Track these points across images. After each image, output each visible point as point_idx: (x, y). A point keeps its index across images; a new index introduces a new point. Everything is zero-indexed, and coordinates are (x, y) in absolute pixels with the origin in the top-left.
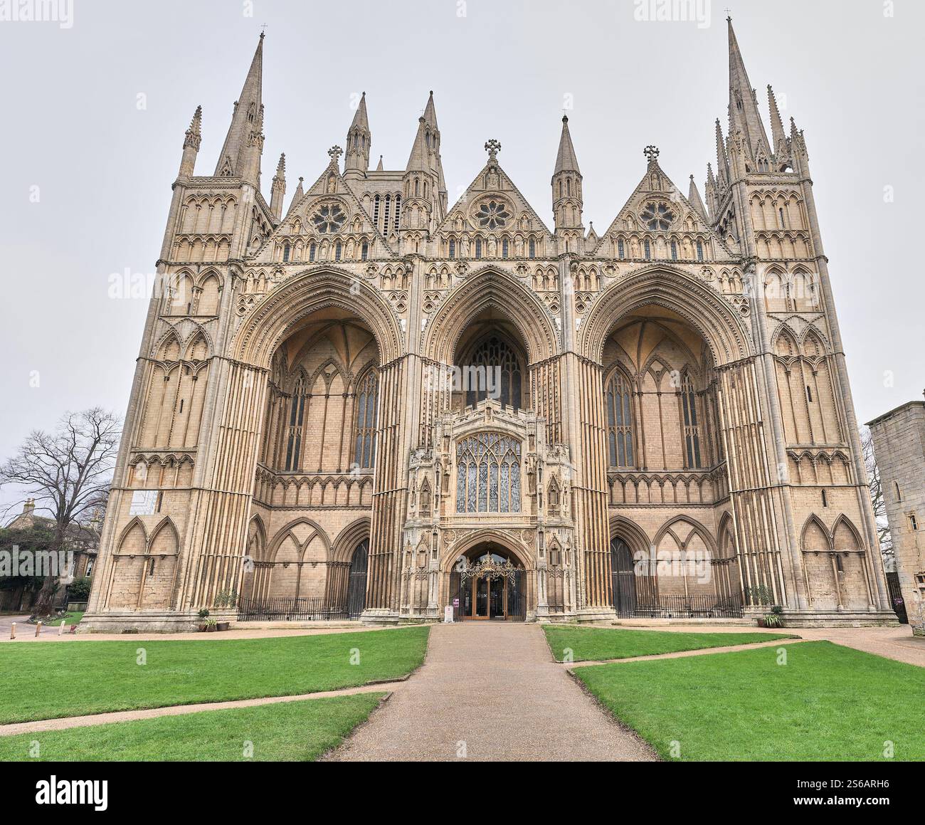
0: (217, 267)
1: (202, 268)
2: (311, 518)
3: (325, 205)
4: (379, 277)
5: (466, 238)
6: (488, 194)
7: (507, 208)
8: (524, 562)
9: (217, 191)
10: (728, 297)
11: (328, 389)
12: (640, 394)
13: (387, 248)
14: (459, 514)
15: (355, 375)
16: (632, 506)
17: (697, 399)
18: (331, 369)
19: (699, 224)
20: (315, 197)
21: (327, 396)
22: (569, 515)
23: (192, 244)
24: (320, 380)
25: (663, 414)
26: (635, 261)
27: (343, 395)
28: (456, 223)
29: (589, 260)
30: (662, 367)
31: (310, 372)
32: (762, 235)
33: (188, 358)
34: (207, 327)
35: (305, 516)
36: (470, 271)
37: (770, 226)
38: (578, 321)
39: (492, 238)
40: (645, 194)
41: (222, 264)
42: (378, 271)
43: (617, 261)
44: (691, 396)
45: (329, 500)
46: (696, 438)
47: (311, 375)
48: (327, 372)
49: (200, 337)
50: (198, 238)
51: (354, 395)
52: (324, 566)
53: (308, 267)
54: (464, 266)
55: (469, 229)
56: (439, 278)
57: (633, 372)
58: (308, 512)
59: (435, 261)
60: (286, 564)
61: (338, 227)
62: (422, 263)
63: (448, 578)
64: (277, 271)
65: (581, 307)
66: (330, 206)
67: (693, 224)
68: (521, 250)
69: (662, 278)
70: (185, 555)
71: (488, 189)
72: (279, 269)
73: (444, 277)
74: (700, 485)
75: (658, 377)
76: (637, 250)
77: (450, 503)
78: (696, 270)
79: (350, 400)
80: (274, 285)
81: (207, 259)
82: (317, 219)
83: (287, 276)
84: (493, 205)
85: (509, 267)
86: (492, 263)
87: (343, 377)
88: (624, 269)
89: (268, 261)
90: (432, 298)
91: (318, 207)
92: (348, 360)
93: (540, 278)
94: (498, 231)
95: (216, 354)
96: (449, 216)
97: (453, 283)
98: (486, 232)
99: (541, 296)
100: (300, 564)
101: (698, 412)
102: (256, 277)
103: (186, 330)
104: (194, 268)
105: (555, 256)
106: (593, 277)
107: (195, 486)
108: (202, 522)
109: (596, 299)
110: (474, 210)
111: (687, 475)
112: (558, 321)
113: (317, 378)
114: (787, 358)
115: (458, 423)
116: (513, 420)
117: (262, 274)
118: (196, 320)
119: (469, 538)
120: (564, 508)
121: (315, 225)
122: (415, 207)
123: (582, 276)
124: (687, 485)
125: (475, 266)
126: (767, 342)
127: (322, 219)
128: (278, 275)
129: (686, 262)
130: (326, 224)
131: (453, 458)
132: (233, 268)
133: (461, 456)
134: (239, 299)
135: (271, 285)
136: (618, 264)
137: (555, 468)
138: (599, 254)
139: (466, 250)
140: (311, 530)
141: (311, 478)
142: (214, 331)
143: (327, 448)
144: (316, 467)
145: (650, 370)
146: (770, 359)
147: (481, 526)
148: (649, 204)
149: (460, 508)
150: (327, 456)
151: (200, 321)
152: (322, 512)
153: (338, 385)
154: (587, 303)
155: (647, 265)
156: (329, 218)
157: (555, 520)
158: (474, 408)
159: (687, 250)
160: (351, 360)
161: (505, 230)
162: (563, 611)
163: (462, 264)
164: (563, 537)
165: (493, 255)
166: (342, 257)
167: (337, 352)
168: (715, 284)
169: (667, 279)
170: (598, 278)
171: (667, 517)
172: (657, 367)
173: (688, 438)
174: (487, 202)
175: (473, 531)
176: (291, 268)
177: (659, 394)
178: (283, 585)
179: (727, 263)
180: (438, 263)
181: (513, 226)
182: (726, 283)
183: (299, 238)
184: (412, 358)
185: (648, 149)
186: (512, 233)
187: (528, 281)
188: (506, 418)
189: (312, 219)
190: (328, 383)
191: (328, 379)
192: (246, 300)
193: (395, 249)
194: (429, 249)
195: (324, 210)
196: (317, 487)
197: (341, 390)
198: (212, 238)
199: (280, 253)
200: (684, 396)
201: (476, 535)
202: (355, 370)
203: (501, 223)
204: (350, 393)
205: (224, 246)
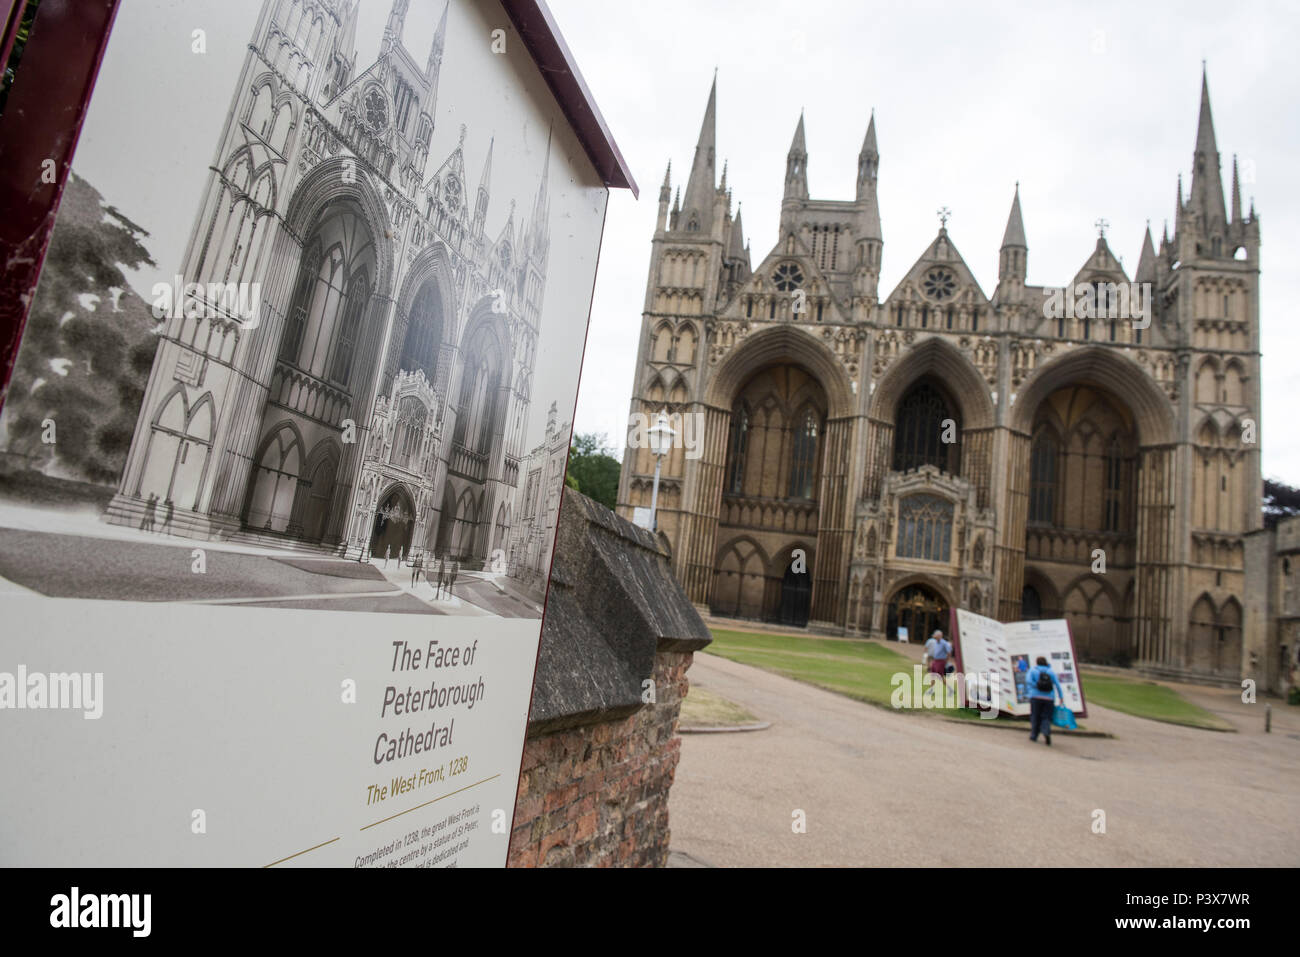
0: (694, 321)
1: (680, 320)
2: (753, 537)
3: (785, 265)
4: (834, 340)
5: (914, 307)
6: (937, 264)
7: (953, 279)
8: (949, 601)
9: (690, 247)
10: (1160, 384)
11: (767, 422)
12: (1066, 454)
13: (842, 312)
14: (899, 559)
15: (793, 411)
16: (1045, 560)
17: (1123, 464)
18: (770, 403)
20: (778, 257)
21: (767, 429)
22: (990, 569)
23: (669, 296)
24: (760, 412)
25: (1086, 476)
26: (1074, 342)
27: (781, 429)
28: (907, 292)
29: (1029, 338)
30: (1091, 429)
31: (752, 405)
32: (1202, 324)
33: (671, 401)
34: (686, 375)
35: (747, 534)
36: (916, 342)
37: (1213, 315)
38: (1013, 397)
39: (938, 309)
41: (697, 318)
42: (833, 335)
43: (1055, 341)
44: (1118, 460)
45: (767, 521)
47: (752, 407)
48: (767, 405)
49: (680, 383)
50: (675, 291)
51: (791, 430)
52: (762, 579)
53: (770, 326)
54: (911, 336)
55: (917, 299)
56: (887, 346)
57: (1061, 431)
58: (749, 531)
59: (885, 329)
60: (730, 573)
61: (796, 287)
62: (873, 331)
63: (886, 607)
64: (743, 327)
65: (1016, 383)
66: (789, 266)
68: (965, 323)
71: (937, 260)
72: (745, 325)
73: (892, 344)
75: (1086, 439)
76: (1077, 330)
77: (892, 549)
78: (1130, 354)
79: (788, 434)
80: (740, 340)
81: (684, 311)
82: (777, 278)
83: (751, 333)
84: (940, 274)
85: (953, 340)
86: (937, 335)
87: (781, 411)
88: (1063, 349)
89: (735, 316)
90: (880, 364)
91: (779, 266)
92: (787, 396)
93: (981, 353)
94: (944, 302)
95: (696, 400)
97: (899, 351)
98: (933, 303)
99: (981, 370)
100: (742, 575)
101: (1122, 476)
102: (725, 330)
103: (669, 376)
104: (673, 319)
105: (997, 332)
106: (1031, 355)
107: (683, 509)
108: (688, 537)
109: (1031, 376)
110: (923, 279)
112: (995, 395)
113: (758, 410)
114: (1207, 448)
115: (902, 483)
116: (949, 485)
117: (730, 328)
118: (677, 367)
119: (906, 579)
120: (987, 563)
121: (776, 284)
122: (868, 275)
123: (1020, 353)
125: (921, 337)
126: (1190, 432)
127: (781, 278)
128: (744, 330)
129: (1124, 345)
130: (784, 283)
131: (896, 512)
132: (710, 325)
133: (904, 510)
134: (710, 351)
135: (738, 340)
136: (1056, 344)
137: (981, 531)
138: (1039, 333)
139: (914, 320)
140: (751, 548)
141: (753, 501)
142: (693, 379)
143: (767, 477)
144: (756, 492)
145: (1080, 432)
146: (1190, 449)
147: (916, 570)
148: (1092, 281)
149: (899, 553)
150: (767, 483)
151: (681, 369)
152: (762, 533)
153: (776, 418)
154: (1022, 380)
155: (1084, 346)
156: (788, 278)
157: (978, 573)
158: (917, 471)
159: (1126, 333)
160: (790, 395)
161: (951, 301)
163: (910, 333)
164: (983, 587)
165: (937, 326)
167: (777, 388)
170: (1035, 356)
171: (1079, 573)
172: (1086, 428)
173: (1109, 501)
174: (935, 272)
175: (910, 574)
176: (755, 324)
177: (1085, 456)
178: (727, 589)
179: (1162, 349)
180: (887, 331)
181: (959, 297)
182: (1159, 370)
183: (762, 296)
184: (861, 420)
185: (1099, 222)
186: (958, 306)
187: (969, 354)
188: (943, 483)
189: (773, 277)
190: (768, 416)
191: (768, 412)
192: (717, 352)
193: (848, 314)
194: (879, 316)
195: (783, 269)
196: (758, 510)
197: (780, 423)
198: (686, 292)
199: (744, 309)
200: (1110, 460)
201: (912, 577)
202: (793, 406)
203: (948, 293)
204: (788, 427)
205: (697, 300)
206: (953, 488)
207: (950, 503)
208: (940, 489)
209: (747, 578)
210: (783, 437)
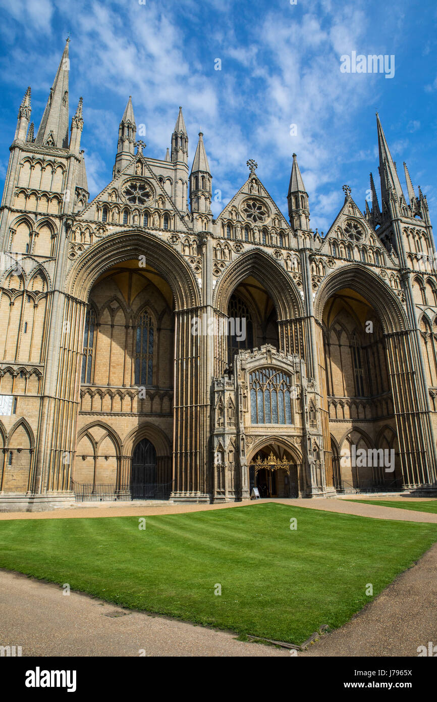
0: (53, 219)
1: (40, 217)
2: (105, 421)
3: (134, 183)
4: (180, 244)
5: (239, 225)
6: (252, 197)
7: (264, 209)
8: (296, 458)
9: (48, 158)
10: (395, 291)
11: (112, 321)
12: (329, 345)
13: (185, 223)
14: (255, 425)
15: (135, 312)
17: (361, 351)
18: (115, 305)
19: (376, 241)
20: (127, 177)
21: (112, 326)
23: (29, 197)
24: (106, 313)
25: (343, 360)
26: (344, 260)
27: (126, 327)
28: (232, 214)
29: (318, 255)
30: (341, 328)
32: (410, 255)
33: (30, 289)
34: (46, 265)
35: (100, 419)
36: (244, 250)
37: (413, 251)
38: (314, 295)
39: (256, 228)
40: (347, 216)
41: (56, 217)
42: (179, 240)
43: (334, 258)
44: (358, 349)
45: (117, 408)
46: (361, 377)
47: (99, 308)
48: (112, 307)
49: (40, 272)
50: (34, 192)
51: (133, 327)
52: (115, 459)
53: (123, 229)
54: (239, 246)
55: (240, 219)
56: (223, 252)
58: (102, 417)
59: (220, 239)
60: (84, 457)
61: (145, 201)
62: (211, 239)
63: (248, 469)
64: (100, 228)
65: (315, 286)
66: (138, 184)
67: (374, 241)
68: (276, 240)
69: (358, 273)
70: (43, 449)
71: (252, 194)
72: (102, 226)
73: (226, 251)
74: (364, 407)
75: (339, 334)
76: (344, 253)
77: (248, 417)
78: (377, 271)
79: (130, 331)
80: (98, 239)
81: (42, 210)
82: (128, 192)
83: (108, 233)
84: (254, 205)
85: (270, 251)
86: (258, 247)
87: (125, 311)
88: (339, 264)
89: (92, 219)
90: (219, 266)
91: (129, 184)
92: (129, 299)
93: (289, 262)
94: (259, 224)
95: (56, 289)
96: (227, 208)
97: (232, 256)
98: (252, 224)
99: (291, 275)
100: (95, 457)
101: (362, 359)
102: (83, 230)
103: (29, 266)
104: (32, 216)
105: (297, 248)
106: (321, 267)
107: (46, 394)
108: (51, 422)
109: (324, 281)
110: (243, 206)
111: (357, 401)
112: (302, 294)
113: (104, 310)
114: (425, 333)
115: (249, 360)
116: (284, 360)
117: (87, 228)
118: (37, 259)
119: (262, 442)
120: (318, 422)
121: (127, 197)
123: (314, 265)
124: (357, 408)
125: (247, 247)
126: (417, 322)
127: (132, 193)
128: (101, 231)
129: (372, 265)
130: (135, 197)
131: (249, 384)
133: (255, 382)
134: (70, 246)
135: (95, 239)
136: (335, 260)
137: (312, 396)
138: (323, 252)
139: (241, 235)
140: (103, 432)
141: (103, 390)
142: (52, 269)
143: (114, 367)
144: (105, 381)
145: (335, 330)
146: (419, 333)
147: (269, 434)
148: (348, 223)
149: (255, 420)
150: (114, 373)
151: (40, 260)
152: (113, 417)
154: (318, 283)
155: (351, 263)
156: (138, 193)
157: (314, 431)
158: (260, 349)
159: (371, 258)
160: (132, 299)
161: (265, 224)
162: (322, 491)
163: (239, 244)
164: (319, 442)
165: (257, 240)
166: (150, 225)
167: (121, 292)
168: (387, 281)
169: (360, 274)
170: (324, 267)
171: (347, 428)
172: (338, 328)
173: (357, 376)
174: (251, 203)
175: (265, 437)
176: (111, 227)
177: (340, 346)
178: (83, 473)
179: (393, 269)
180: (222, 241)
181: (270, 222)
182: (393, 282)
183: (117, 205)
184: (209, 309)
186: (270, 228)
187: (281, 262)
188: (280, 359)
189: (124, 192)
190: (113, 316)
191: (113, 312)
192: (77, 248)
193: (190, 225)
194: (214, 229)
195: (133, 187)
196: (107, 397)
197: (123, 322)
198: (45, 194)
199: (101, 213)
200: (354, 348)
201: (266, 440)
202: (135, 308)
203: (261, 219)
204: (131, 325)
205: (55, 202)
206: (288, 362)
207: (288, 374)
208: (279, 363)
209: (101, 460)
210: (127, 334)
